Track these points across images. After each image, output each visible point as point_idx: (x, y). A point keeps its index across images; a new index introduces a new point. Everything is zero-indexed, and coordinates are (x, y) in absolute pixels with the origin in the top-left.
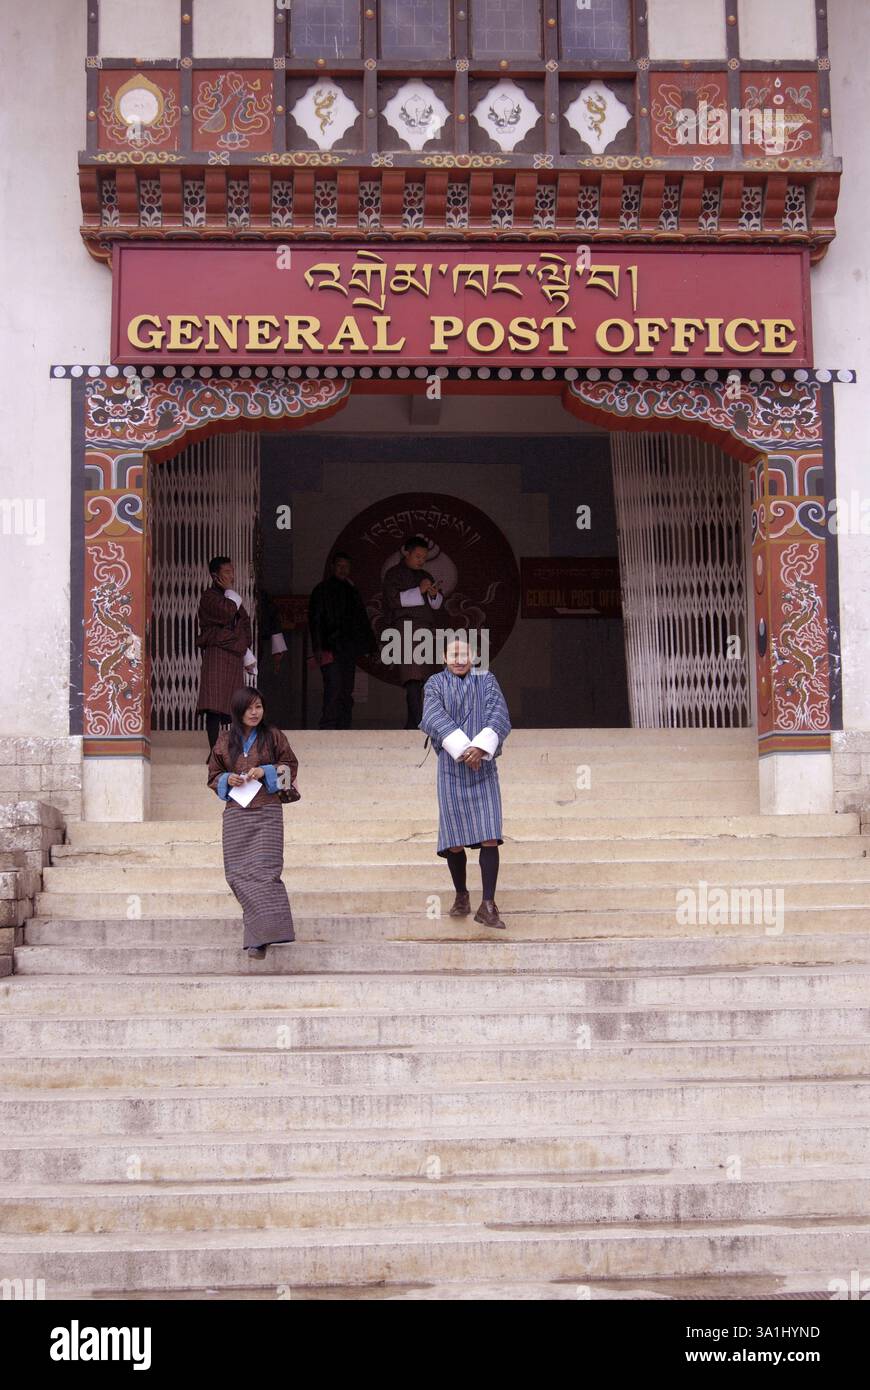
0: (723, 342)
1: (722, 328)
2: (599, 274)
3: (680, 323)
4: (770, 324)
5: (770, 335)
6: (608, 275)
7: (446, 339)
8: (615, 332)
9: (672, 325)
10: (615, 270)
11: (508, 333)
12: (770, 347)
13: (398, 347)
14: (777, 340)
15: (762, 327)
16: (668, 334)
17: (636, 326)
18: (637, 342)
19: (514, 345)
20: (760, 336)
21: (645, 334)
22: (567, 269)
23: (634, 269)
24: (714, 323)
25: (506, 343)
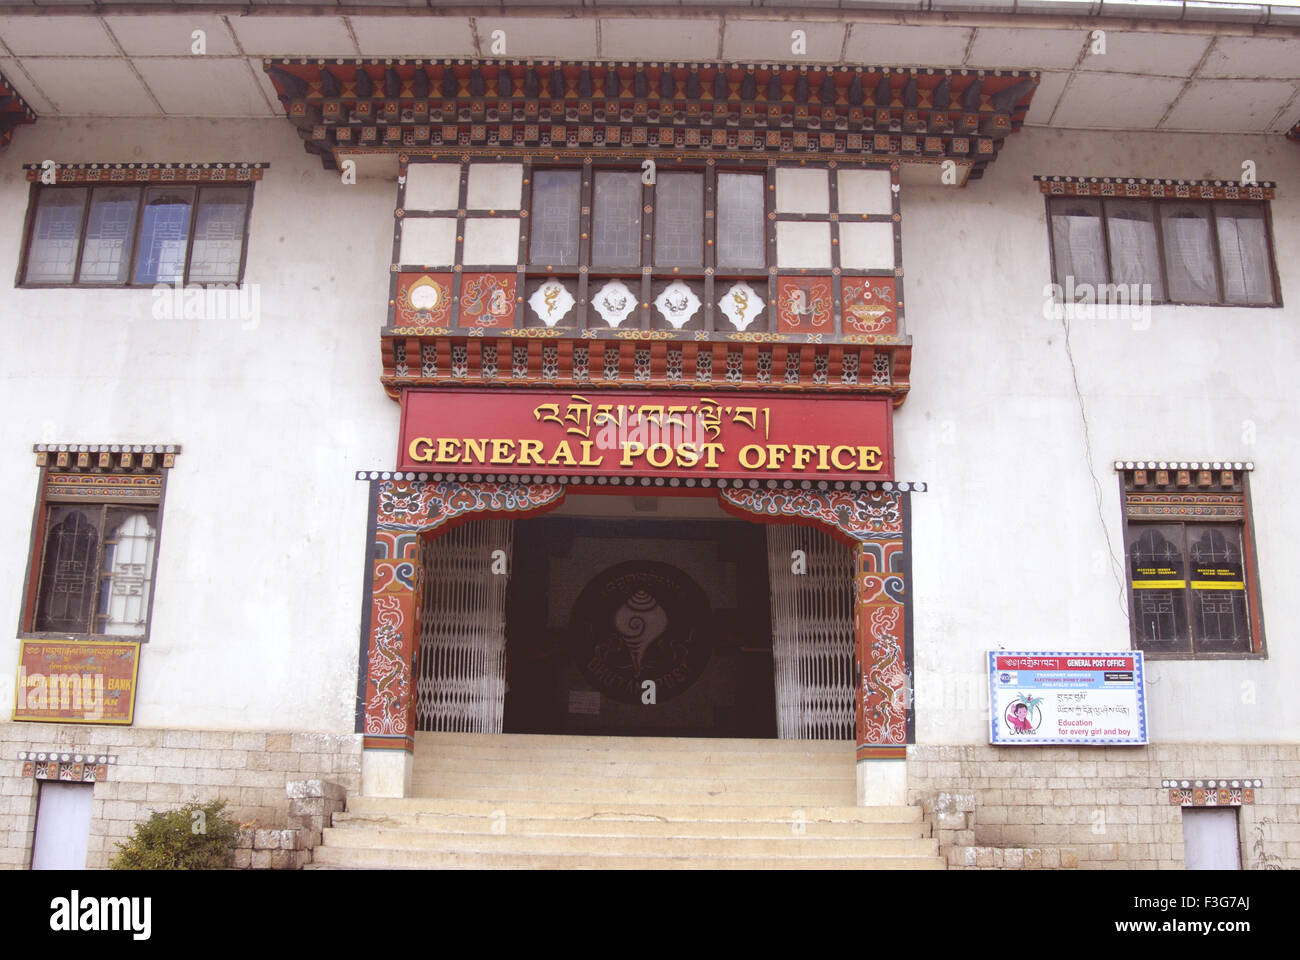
0: (829, 462)
1: (829, 452)
2: (741, 414)
3: (799, 449)
4: (863, 450)
5: (863, 458)
6: (748, 415)
7: (632, 458)
8: (752, 455)
9: (793, 450)
10: (753, 410)
11: (676, 454)
12: (863, 466)
13: (597, 462)
14: (869, 461)
15: (858, 452)
16: (790, 456)
17: (767, 451)
18: (768, 461)
19: (680, 462)
20: (857, 458)
21: (773, 456)
22: (719, 409)
23: (767, 410)
24: (823, 449)
25: (674, 461)
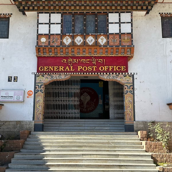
0: (116, 69)
1: (116, 67)
2: (100, 61)
3: (110, 67)
4: (122, 67)
5: (122, 68)
6: (101, 61)
7: (80, 69)
8: (102, 68)
10: (102, 60)
11: (88, 68)
12: (122, 70)
13: (74, 70)
14: (123, 69)
15: (121, 67)
17: (105, 67)
18: (105, 69)
19: (89, 70)
20: (121, 68)
22: (96, 60)
23: (104, 60)
24: (115, 67)
25: (88, 69)
